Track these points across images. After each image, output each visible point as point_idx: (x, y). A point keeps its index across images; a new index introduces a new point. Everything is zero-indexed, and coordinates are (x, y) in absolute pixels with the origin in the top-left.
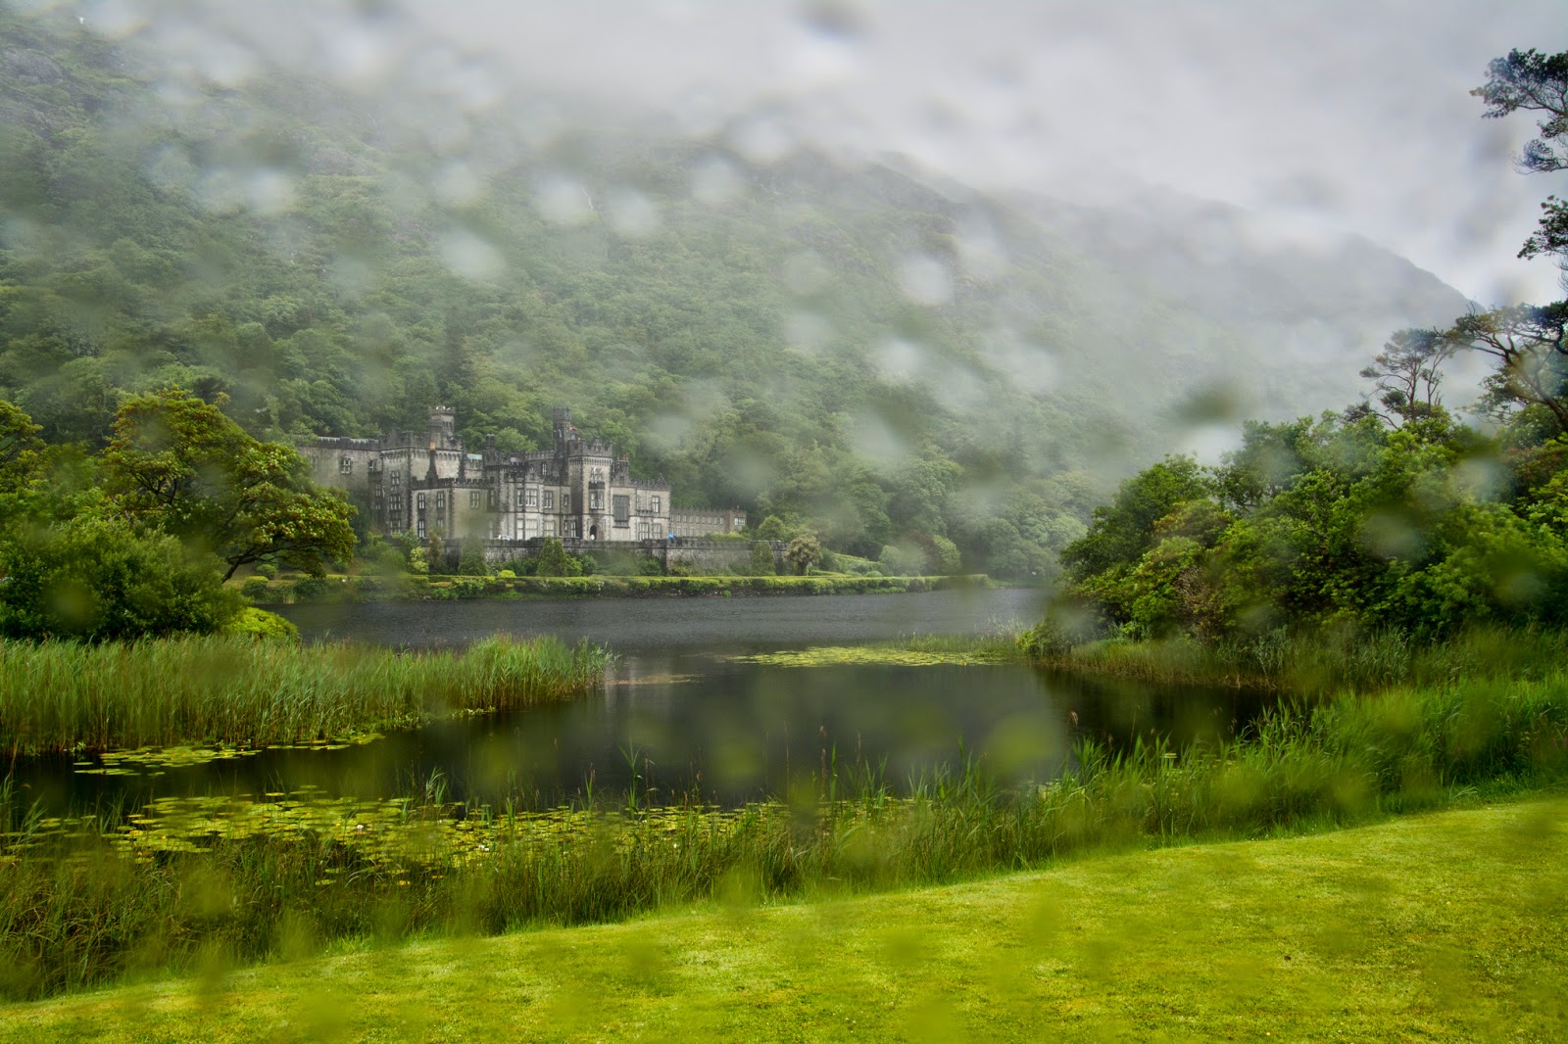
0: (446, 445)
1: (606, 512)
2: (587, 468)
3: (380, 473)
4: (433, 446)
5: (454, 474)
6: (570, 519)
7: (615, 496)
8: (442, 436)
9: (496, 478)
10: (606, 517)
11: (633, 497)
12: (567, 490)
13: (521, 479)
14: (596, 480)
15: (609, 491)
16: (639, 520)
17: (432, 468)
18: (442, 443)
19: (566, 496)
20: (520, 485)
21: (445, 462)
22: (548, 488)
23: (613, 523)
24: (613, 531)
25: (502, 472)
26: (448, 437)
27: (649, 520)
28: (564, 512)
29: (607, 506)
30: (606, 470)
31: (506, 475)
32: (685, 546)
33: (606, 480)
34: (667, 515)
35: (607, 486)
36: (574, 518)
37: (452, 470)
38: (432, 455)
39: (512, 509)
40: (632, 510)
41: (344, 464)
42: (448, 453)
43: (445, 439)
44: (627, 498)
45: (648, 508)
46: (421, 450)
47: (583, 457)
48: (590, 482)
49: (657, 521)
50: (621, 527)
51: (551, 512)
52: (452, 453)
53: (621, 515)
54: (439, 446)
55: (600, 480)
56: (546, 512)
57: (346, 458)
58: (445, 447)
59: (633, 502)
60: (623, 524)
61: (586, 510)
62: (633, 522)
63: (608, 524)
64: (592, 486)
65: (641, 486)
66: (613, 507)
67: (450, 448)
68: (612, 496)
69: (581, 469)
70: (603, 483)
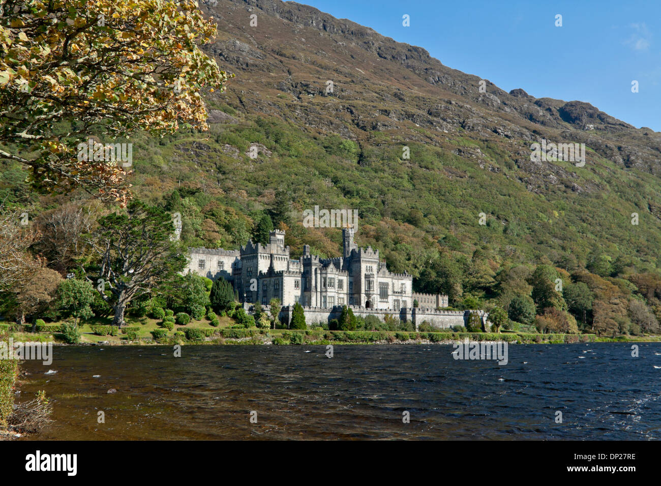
1: (375, 292)
2: (363, 266)
3: (240, 269)
4: (272, 253)
5: (285, 269)
6: (353, 296)
7: (380, 283)
8: (278, 246)
9: (310, 272)
10: (375, 296)
11: (390, 284)
12: (352, 279)
13: (324, 272)
14: (369, 273)
15: (377, 280)
16: (394, 298)
17: (272, 264)
18: (277, 250)
19: (351, 283)
20: (324, 275)
21: (278, 262)
22: (341, 278)
23: (379, 300)
24: (379, 303)
25: (314, 268)
26: (281, 248)
27: (400, 298)
28: (349, 292)
29: (376, 290)
30: (375, 267)
31: (316, 269)
32: (426, 312)
33: (375, 272)
34: (410, 295)
35: (375, 276)
36: (356, 296)
37: (283, 267)
38: (272, 256)
39: (319, 290)
40: (390, 292)
41: (220, 264)
42: (280, 256)
43: (279, 248)
44: (387, 284)
45: (399, 291)
46: (265, 255)
47: (362, 259)
48: (365, 274)
49: (404, 299)
50: (384, 302)
51: (342, 292)
52: (283, 257)
53: (384, 295)
54: (276, 253)
55: (371, 273)
56: (339, 292)
57: (221, 260)
58: (279, 253)
59: (390, 287)
60: (385, 300)
61: (363, 291)
62: (391, 299)
63: (376, 300)
64: (367, 276)
65: (395, 278)
66: (379, 290)
67: (282, 254)
68: (378, 283)
69: (360, 266)
70: (373, 275)
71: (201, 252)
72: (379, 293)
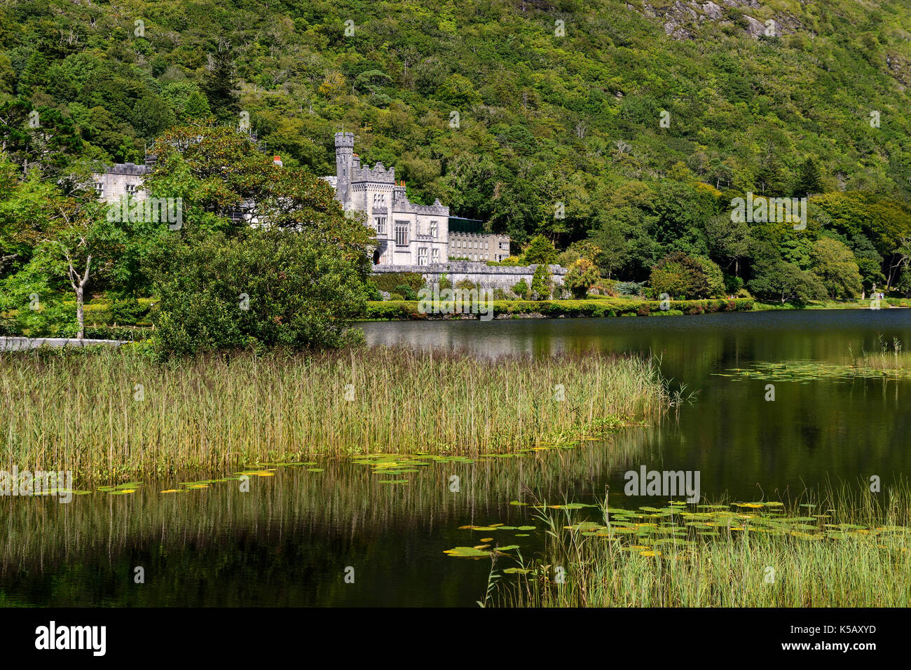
1: (389, 237)
2: (370, 194)
7: (397, 222)
10: (387, 242)
11: (413, 222)
14: (379, 205)
15: (393, 217)
16: (420, 245)
23: (395, 248)
24: (396, 256)
27: (428, 245)
29: (389, 231)
30: (388, 196)
33: (388, 204)
34: (445, 240)
35: (390, 211)
40: (412, 235)
41: (131, 189)
44: (407, 222)
45: (427, 233)
47: (367, 184)
48: (374, 208)
49: (435, 246)
50: (401, 252)
53: (401, 241)
55: (383, 206)
59: (413, 227)
60: (404, 249)
62: (413, 247)
63: (390, 249)
64: (376, 211)
65: (421, 212)
66: (394, 232)
68: (394, 222)
69: (365, 196)
70: (386, 209)
72: (394, 238)
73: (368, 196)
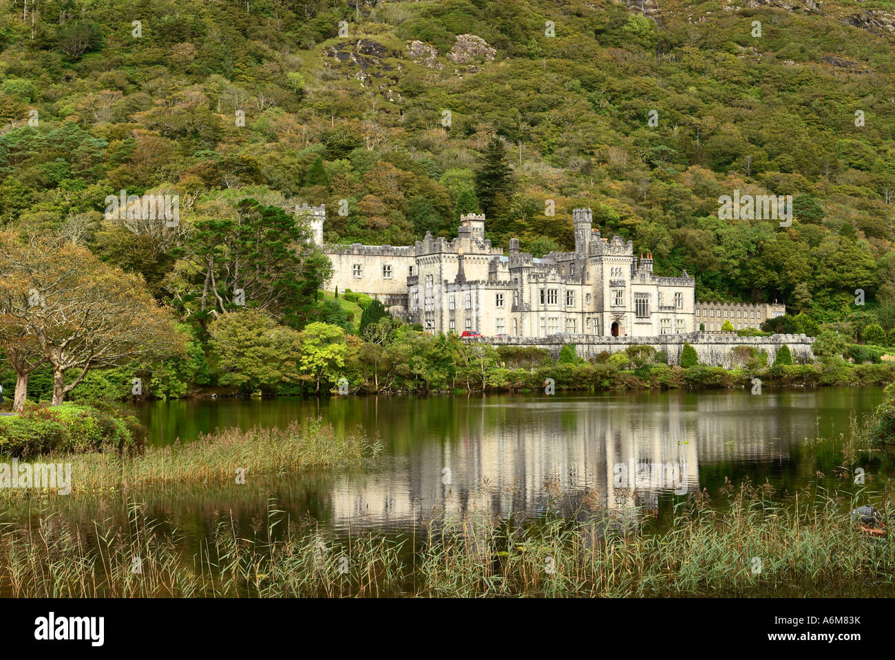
0: (476, 250)
1: (628, 309)
2: (607, 267)
3: (417, 277)
4: (461, 252)
5: (483, 277)
6: (591, 316)
7: (636, 294)
8: (472, 241)
9: (519, 280)
10: (626, 314)
11: (655, 294)
12: (588, 289)
13: (541, 280)
14: (616, 278)
15: (632, 289)
16: (662, 316)
17: (461, 270)
18: (471, 248)
19: (588, 294)
20: (541, 286)
22: (570, 288)
23: (635, 320)
24: (636, 327)
25: (525, 274)
26: (477, 242)
27: (671, 316)
28: (586, 310)
29: (629, 305)
30: (626, 269)
31: (529, 275)
33: (627, 278)
34: (691, 310)
35: (628, 284)
36: (596, 315)
37: (480, 273)
38: (460, 258)
39: (534, 308)
40: (653, 305)
41: (386, 270)
42: (476, 257)
43: (474, 244)
44: (646, 295)
45: (671, 305)
46: (451, 255)
47: (603, 257)
48: (611, 281)
49: (679, 317)
50: (642, 323)
51: (574, 310)
52: (480, 257)
53: (642, 310)
54: (468, 251)
55: (621, 278)
56: (568, 310)
57: (388, 264)
58: (474, 251)
59: (655, 299)
60: (645, 320)
61: (607, 307)
62: (655, 318)
63: (629, 320)
64: (613, 284)
65: (663, 284)
66: (634, 304)
67: (479, 252)
68: (633, 294)
69: (602, 269)
70: (624, 281)
71: (356, 252)
72: (634, 310)
73: (604, 269)
